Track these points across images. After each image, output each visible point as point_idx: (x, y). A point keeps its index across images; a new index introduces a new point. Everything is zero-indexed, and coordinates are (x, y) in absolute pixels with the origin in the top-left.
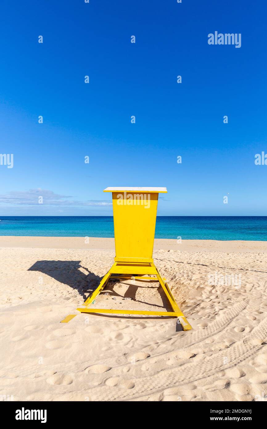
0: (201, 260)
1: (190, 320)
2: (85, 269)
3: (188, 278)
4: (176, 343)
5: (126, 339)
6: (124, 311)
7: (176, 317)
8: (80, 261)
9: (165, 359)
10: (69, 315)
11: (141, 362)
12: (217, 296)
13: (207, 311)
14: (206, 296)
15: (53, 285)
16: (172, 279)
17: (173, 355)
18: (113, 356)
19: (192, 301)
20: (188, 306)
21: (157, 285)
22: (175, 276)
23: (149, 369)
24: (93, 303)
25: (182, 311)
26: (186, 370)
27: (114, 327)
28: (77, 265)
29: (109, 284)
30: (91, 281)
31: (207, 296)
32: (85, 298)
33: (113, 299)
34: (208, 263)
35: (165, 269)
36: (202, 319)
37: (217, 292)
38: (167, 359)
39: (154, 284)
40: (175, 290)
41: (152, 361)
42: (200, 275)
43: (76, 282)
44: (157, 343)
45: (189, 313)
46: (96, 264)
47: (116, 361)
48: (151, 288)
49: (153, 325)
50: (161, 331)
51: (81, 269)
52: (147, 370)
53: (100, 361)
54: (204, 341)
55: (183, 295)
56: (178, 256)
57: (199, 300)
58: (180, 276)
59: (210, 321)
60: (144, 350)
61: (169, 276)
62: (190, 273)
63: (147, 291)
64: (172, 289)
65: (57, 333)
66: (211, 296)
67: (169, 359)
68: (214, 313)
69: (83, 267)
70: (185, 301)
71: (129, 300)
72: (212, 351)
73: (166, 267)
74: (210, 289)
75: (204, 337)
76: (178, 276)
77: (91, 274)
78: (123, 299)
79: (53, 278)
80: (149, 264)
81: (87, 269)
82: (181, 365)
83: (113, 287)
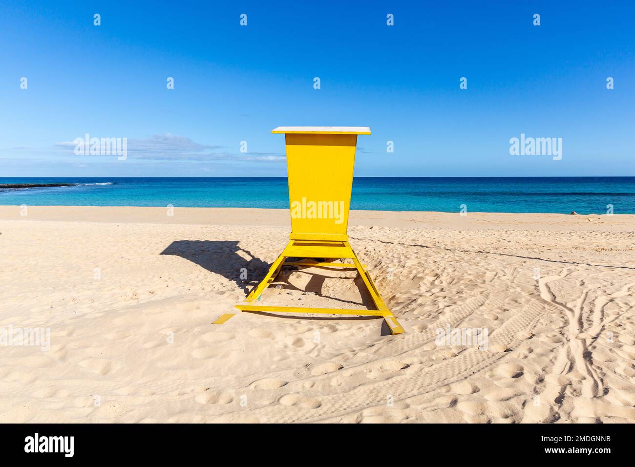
0: (420, 240)
1: (401, 321)
2: (247, 252)
3: (399, 265)
4: (381, 351)
5: (308, 346)
6: (305, 308)
7: (381, 317)
8: (239, 241)
9: (365, 371)
10: (224, 313)
11: (331, 375)
12: (442, 289)
13: (427, 308)
14: (426, 289)
15: (200, 275)
16: (376, 266)
17: (376, 366)
18: (289, 367)
19: (405, 296)
20: (399, 303)
21: (354, 274)
22: (380, 262)
23: (341, 383)
24: (259, 299)
25: (390, 310)
26: (395, 385)
27: (290, 330)
28: (233, 246)
29: (283, 274)
30: (255, 270)
31: (428, 289)
32: (248, 293)
33: (288, 294)
34: (430, 243)
35: (365, 253)
36: (419, 319)
37: (442, 283)
38: (368, 371)
39: (348, 274)
40: (380, 282)
41: (346, 373)
42: (419, 260)
43: (232, 270)
44: (354, 351)
45: (400, 312)
46: (261, 245)
47: (294, 374)
48: (344, 278)
49: (346, 328)
50: (360, 336)
51: (240, 253)
52: (340, 385)
53: (271, 374)
54: (422, 348)
55: (392, 288)
56: (386, 234)
57: (416, 295)
58: (388, 262)
59: (431, 322)
60: (334, 359)
61: (371, 261)
62: (402, 257)
63: (338, 283)
64: (375, 279)
65: (207, 338)
66: (434, 288)
67: (370, 371)
68: (437, 311)
69: (243, 250)
70: (395, 296)
71: (312, 295)
72: (433, 360)
73: (367, 249)
74: (431, 279)
75: (421, 342)
76: (385, 261)
77: (256, 260)
78: (303, 294)
79: (198, 265)
80: (342, 243)
81: (249, 253)
82: (387, 379)
83: (288, 277)
